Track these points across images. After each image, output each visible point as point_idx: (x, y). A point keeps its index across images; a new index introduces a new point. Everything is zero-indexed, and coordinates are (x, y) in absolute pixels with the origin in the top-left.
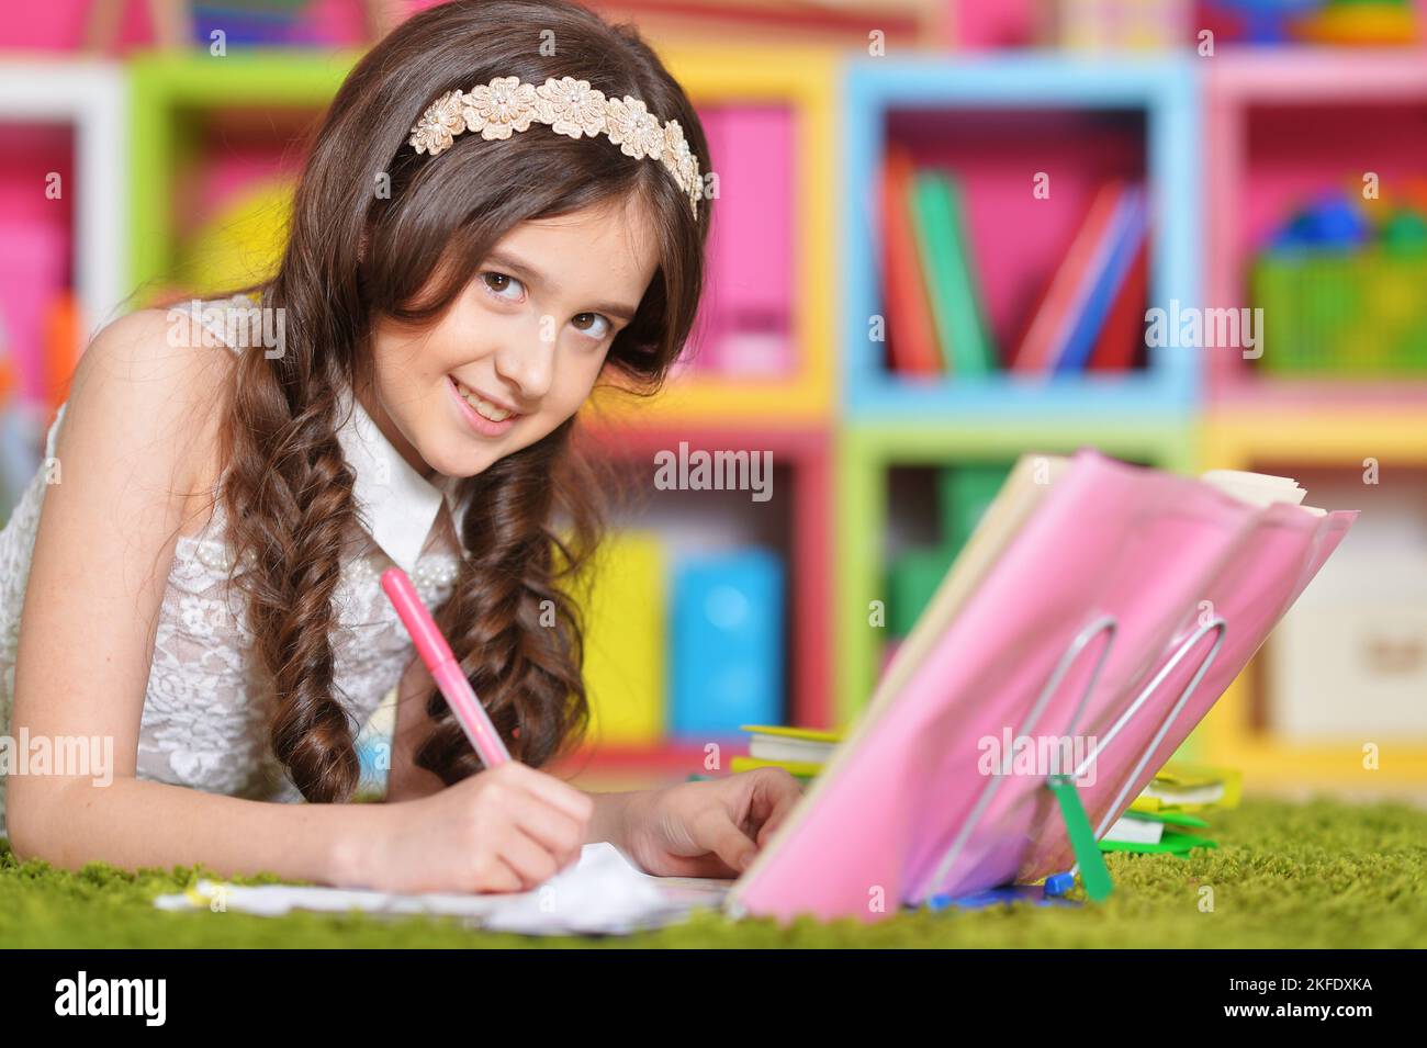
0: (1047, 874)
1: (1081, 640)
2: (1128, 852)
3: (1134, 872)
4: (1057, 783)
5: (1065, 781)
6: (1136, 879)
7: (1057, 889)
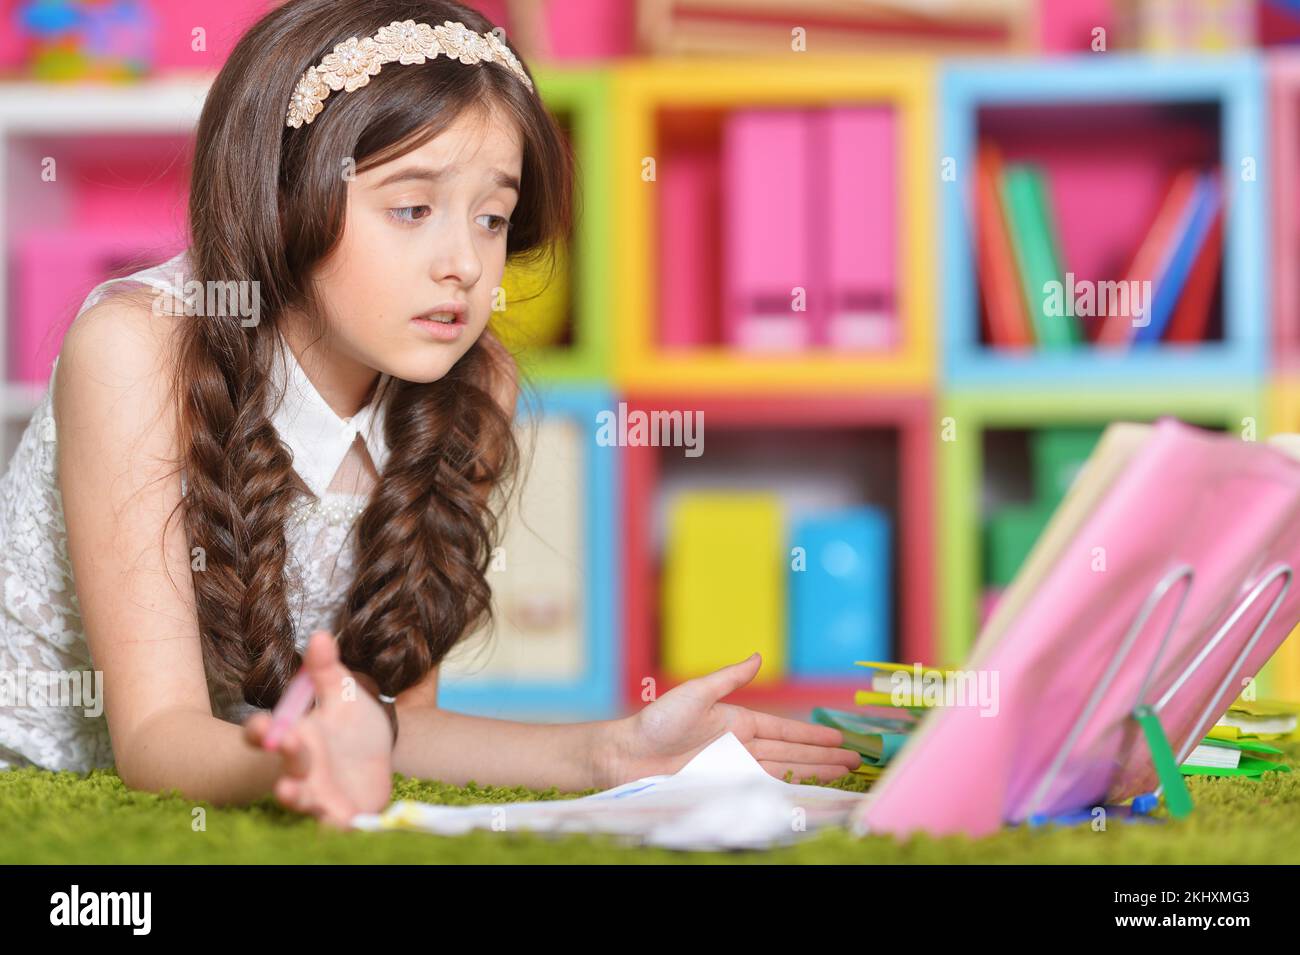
0: (1134, 795)
1: (1162, 587)
2: (1206, 776)
3: (1211, 792)
4: (1142, 714)
5: (1149, 712)
6: (1214, 799)
7: (1143, 809)
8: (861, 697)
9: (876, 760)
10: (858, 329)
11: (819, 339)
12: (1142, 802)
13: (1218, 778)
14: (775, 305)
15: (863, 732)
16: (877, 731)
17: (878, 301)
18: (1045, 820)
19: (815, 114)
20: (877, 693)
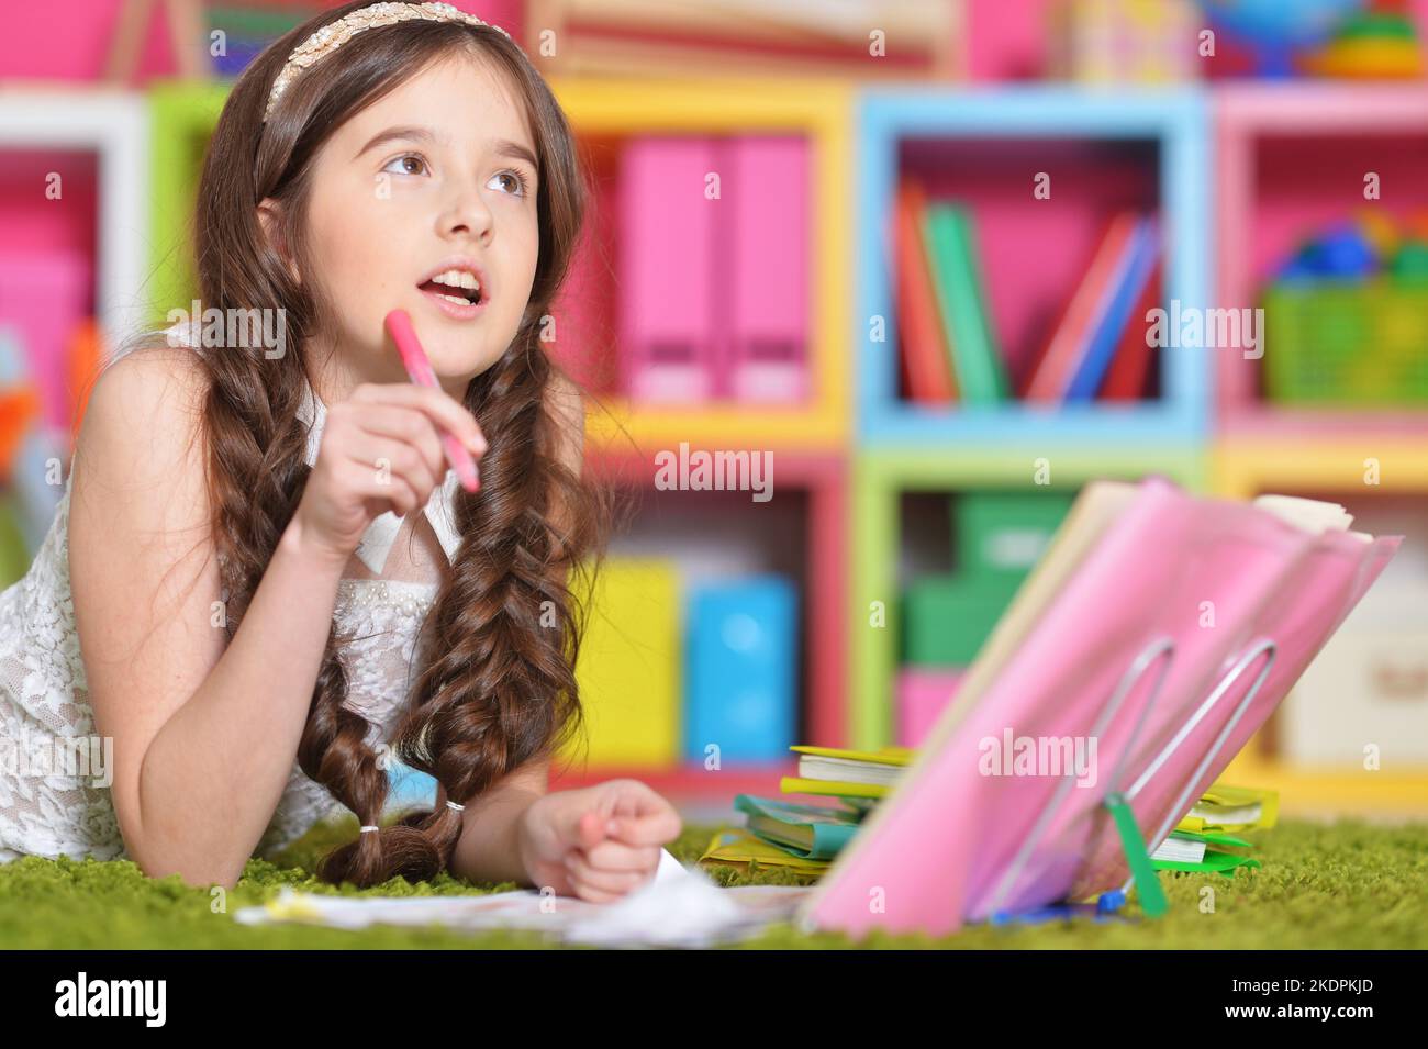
0: (1100, 892)
1: (1141, 662)
2: (1174, 871)
3: (1182, 889)
4: (1113, 803)
5: (1121, 800)
6: (1188, 897)
7: (1110, 906)
8: (788, 784)
9: (807, 853)
10: (764, 380)
11: (722, 390)
12: (1110, 899)
13: (1187, 873)
14: (673, 352)
15: (791, 822)
16: (807, 820)
17: (787, 349)
18: (1008, 917)
19: (720, 143)
20: (802, 779)
